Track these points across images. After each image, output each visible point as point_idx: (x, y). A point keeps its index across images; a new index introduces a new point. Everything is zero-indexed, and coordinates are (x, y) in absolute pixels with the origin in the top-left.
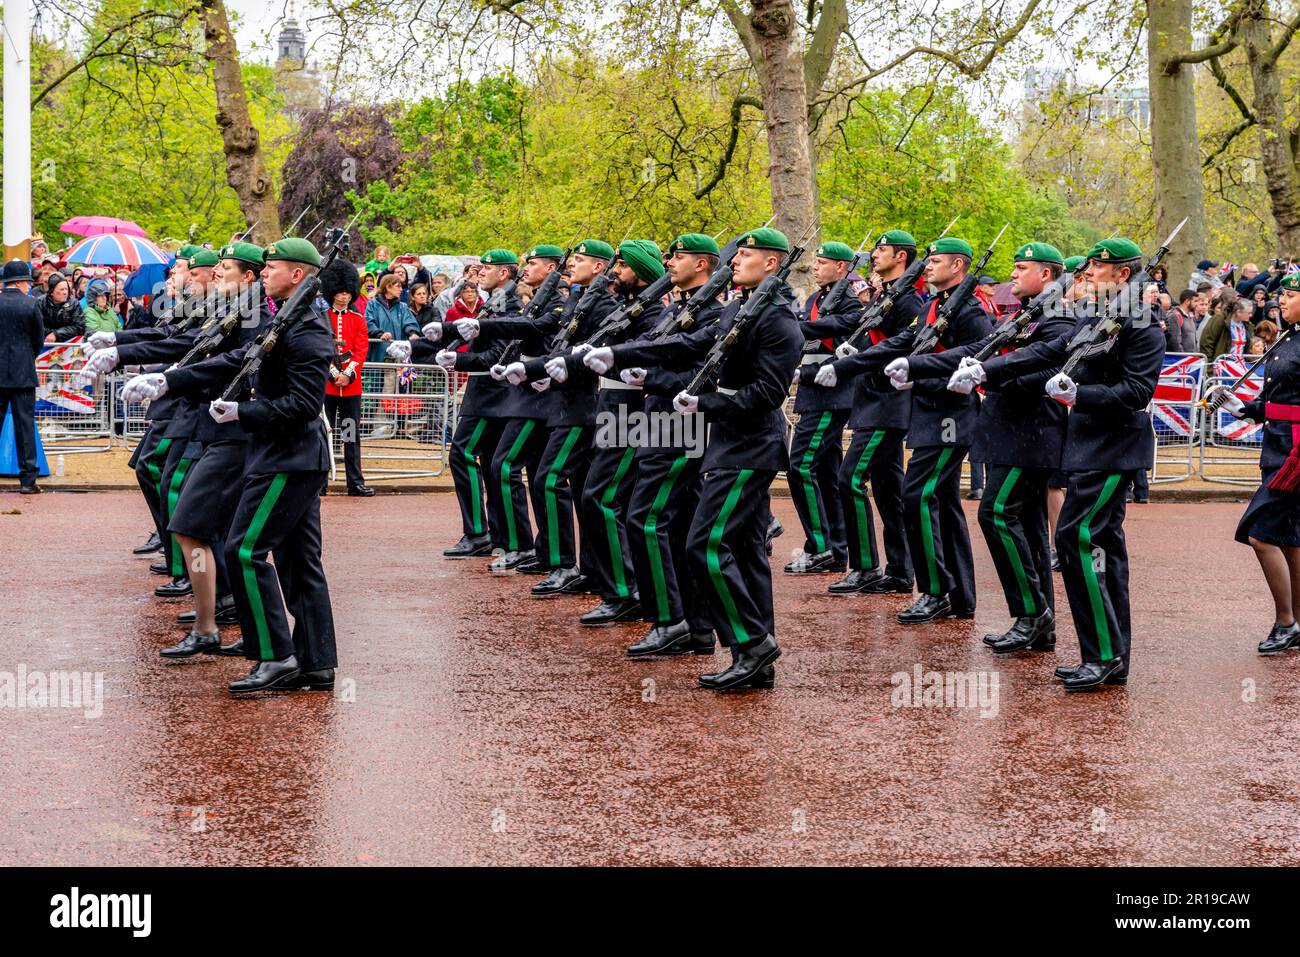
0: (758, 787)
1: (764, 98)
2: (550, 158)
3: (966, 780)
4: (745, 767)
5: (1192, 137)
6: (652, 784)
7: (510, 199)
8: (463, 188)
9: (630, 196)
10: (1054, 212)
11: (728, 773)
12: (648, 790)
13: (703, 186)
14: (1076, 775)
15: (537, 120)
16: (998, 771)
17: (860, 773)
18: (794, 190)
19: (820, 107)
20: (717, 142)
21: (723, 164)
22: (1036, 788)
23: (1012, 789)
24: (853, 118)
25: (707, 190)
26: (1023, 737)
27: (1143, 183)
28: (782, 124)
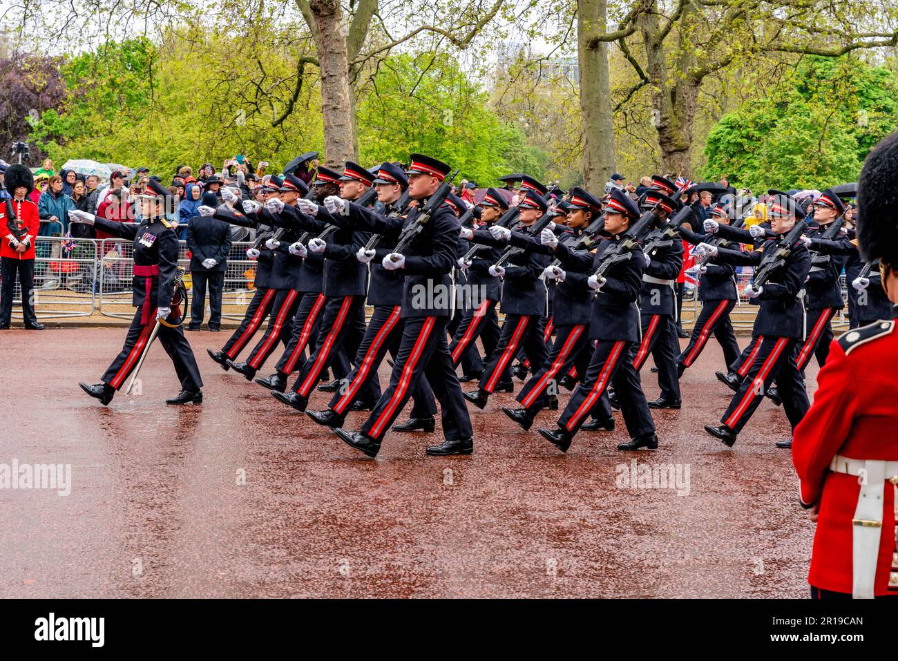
0: (306, 529)
1: (320, 58)
2: (172, 96)
3: (447, 523)
4: (297, 516)
5: (606, 91)
6: (233, 528)
7: (143, 124)
8: (110, 116)
9: (228, 124)
10: (516, 139)
11: (286, 520)
12: (230, 533)
13: (278, 117)
14: (522, 519)
15: (163, 69)
16: (470, 517)
17: (376, 519)
18: (339, 121)
19: (358, 65)
20: (288, 88)
21: (292, 103)
22: (495, 528)
23: (478, 529)
24: (381, 73)
25: (281, 121)
26: (487, 494)
27: (575, 121)
28: (331, 76)
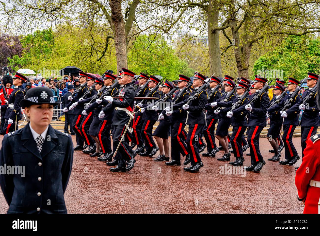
0: (114, 208)
1: (114, 36)
2: (60, 50)
3: (165, 206)
4: (111, 203)
5: (218, 48)
6: (88, 207)
7: (50, 60)
8: (38, 57)
9: (81, 60)
10: (185, 65)
11: (107, 204)
12: (87, 209)
13: (99, 58)
14: (192, 204)
15: (57, 41)
16: (173, 203)
17: (139, 204)
18: (122, 59)
19: (128, 39)
20: (103, 47)
21: (104, 52)
22: (182, 207)
23: (177, 208)
24: (136, 42)
26: (179, 195)
27: (206, 59)
28: (119, 43)
